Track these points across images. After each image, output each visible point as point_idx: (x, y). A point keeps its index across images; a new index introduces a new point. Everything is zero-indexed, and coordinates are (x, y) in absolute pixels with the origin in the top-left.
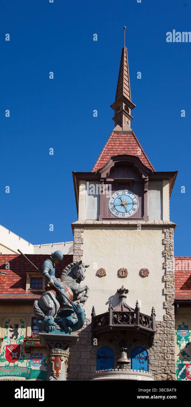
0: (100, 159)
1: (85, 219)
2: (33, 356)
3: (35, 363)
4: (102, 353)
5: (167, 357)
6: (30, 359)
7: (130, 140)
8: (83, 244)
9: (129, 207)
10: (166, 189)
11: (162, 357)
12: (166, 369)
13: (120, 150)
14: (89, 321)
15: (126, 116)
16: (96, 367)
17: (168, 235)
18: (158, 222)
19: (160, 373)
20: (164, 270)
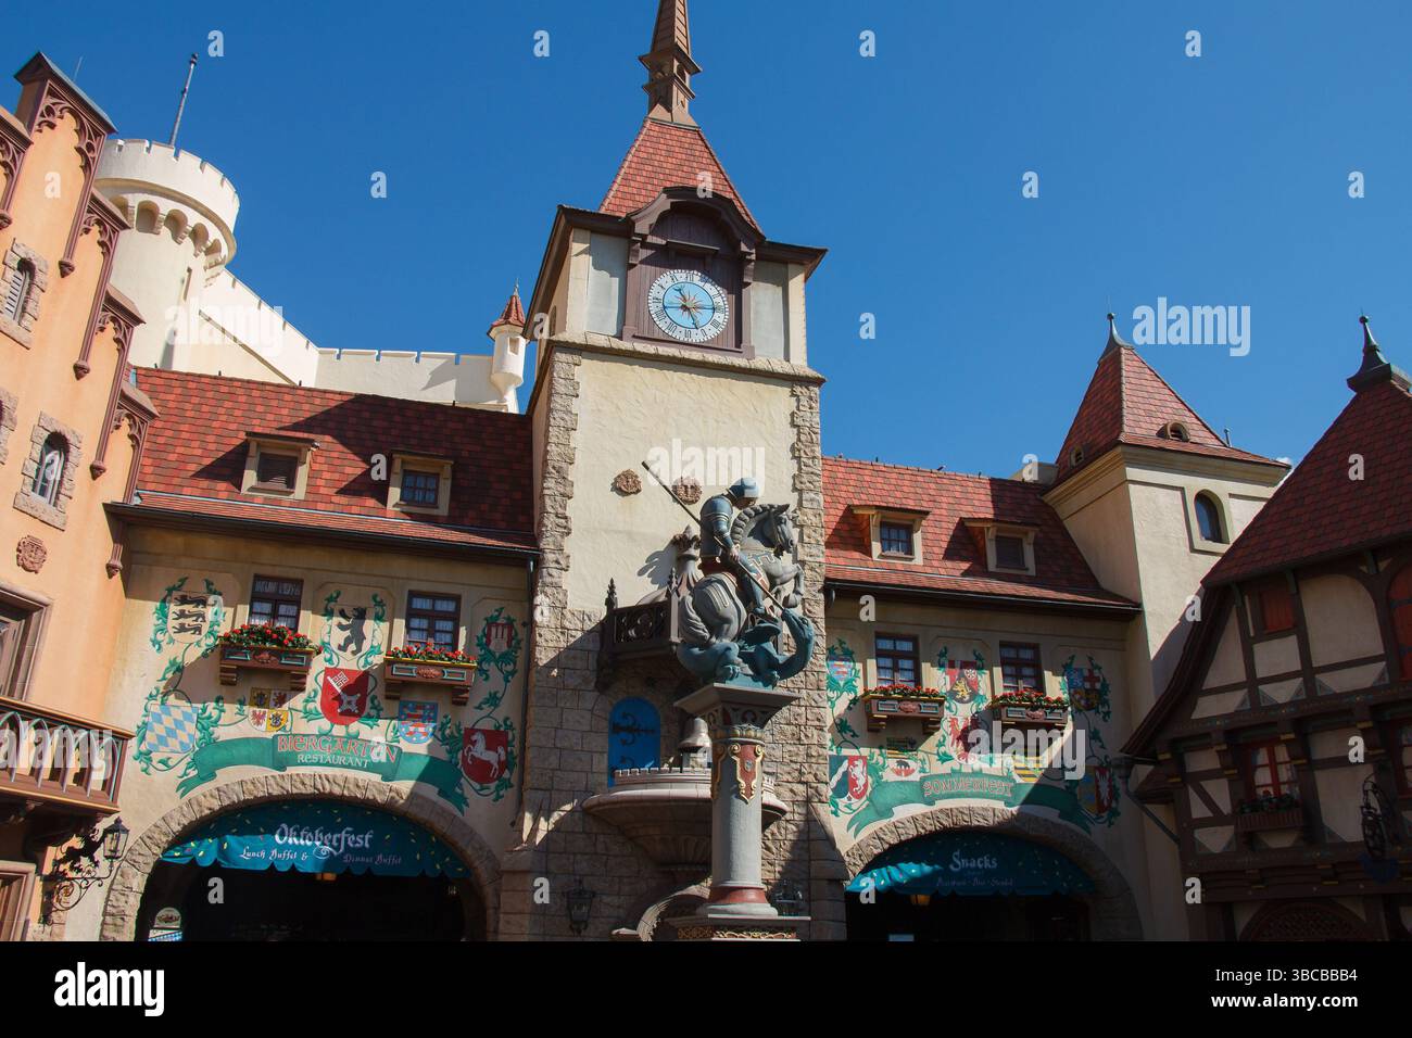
0: (619, 180)
1: (585, 329)
2: (407, 712)
3: (411, 733)
4: (625, 716)
5: (806, 736)
6: (399, 718)
7: (694, 147)
8: (577, 396)
9: (703, 316)
10: (797, 284)
11: (794, 735)
12: (803, 770)
13: (669, 166)
14: (590, 620)
15: (679, 88)
16: (606, 755)
17: (806, 403)
18: (779, 366)
19: (788, 782)
20: (796, 494)
